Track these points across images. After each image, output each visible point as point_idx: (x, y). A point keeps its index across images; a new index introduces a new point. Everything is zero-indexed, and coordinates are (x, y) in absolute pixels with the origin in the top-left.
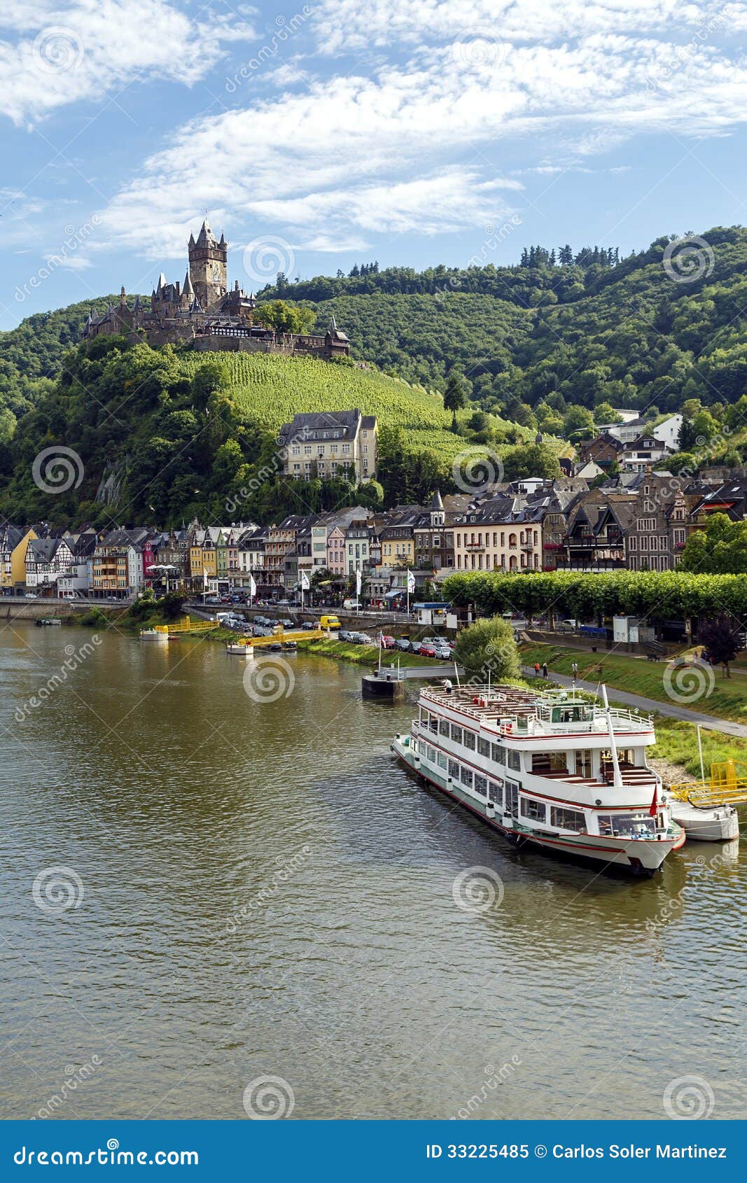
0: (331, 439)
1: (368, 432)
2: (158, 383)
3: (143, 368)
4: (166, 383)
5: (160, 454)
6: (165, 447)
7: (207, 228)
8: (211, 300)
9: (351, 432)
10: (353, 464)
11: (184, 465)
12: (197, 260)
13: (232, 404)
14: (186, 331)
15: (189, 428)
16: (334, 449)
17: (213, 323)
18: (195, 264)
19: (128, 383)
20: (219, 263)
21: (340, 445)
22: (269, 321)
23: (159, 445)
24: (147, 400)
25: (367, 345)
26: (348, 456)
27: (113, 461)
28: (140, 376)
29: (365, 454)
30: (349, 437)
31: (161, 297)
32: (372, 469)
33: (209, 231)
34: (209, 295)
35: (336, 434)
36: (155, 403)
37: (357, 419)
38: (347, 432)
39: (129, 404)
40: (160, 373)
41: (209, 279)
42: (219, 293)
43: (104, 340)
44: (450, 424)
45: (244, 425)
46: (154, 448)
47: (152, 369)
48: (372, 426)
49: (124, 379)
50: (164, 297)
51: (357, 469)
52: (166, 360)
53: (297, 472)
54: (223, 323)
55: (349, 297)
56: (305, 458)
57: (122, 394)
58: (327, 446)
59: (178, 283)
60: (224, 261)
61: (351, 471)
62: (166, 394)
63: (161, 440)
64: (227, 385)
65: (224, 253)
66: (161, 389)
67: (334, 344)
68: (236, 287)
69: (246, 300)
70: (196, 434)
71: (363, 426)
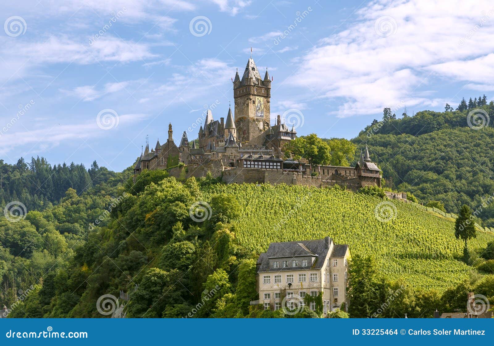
0: (300, 268)
1: (339, 260)
2: (174, 215)
3: (163, 201)
4: (182, 215)
5: (155, 284)
6: (161, 277)
7: (251, 66)
8: (253, 135)
9: (319, 261)
10: (321, 293)
11: (174, 295)
12: (240, 97)
13: (232, 235)
14: (217, 164)
15: (188, 259)
16: (302, 278)
17: (246, 156)
18: (239, 100)
19: (148, 216)
20: (262, 99)
21: (308, 273)
22: (300, 154)
23: (155, 275)
24: (164, 232)
25: (459, 177)
26: (315, 285)
27: (125, 291)
28: (158, 208)
29: (334, 283)
30: (317, 265)
31: (207, 133)
32: (342, 299)
33: (253, 69)
34: (251, 130)
35: (305, 263)
36: (169, 235)
37: (327, 248)
38: (316, 261)
39: (148, 235)
40: (177, 205)
41: (252, 113)
42: (261, 127)
43: (148, 175)
44: (461, 253)
45: (236, 255)
46: (150, 278)
47: (171, 201)
48: (343, 255)
49: (147, 212)
50: (210, 132)
51: (325, 298)
52: (187, 192)
53: (267, 301)
54: (256, 156)
55: (449, 131)
56: (275, 287)
57: (143, 226)
58: (296, 275)
59: (222, 119)
60: (267, 96)
61: (318, 300)
62: (180, 225)
63: (157, 270)
64: (235, 217)
65: (268, 90)
66: (177, 221)
67: (363, 174)
68: (279, 121)
69: (287, 133)
70: (192, 263)
71: (334, 255)
